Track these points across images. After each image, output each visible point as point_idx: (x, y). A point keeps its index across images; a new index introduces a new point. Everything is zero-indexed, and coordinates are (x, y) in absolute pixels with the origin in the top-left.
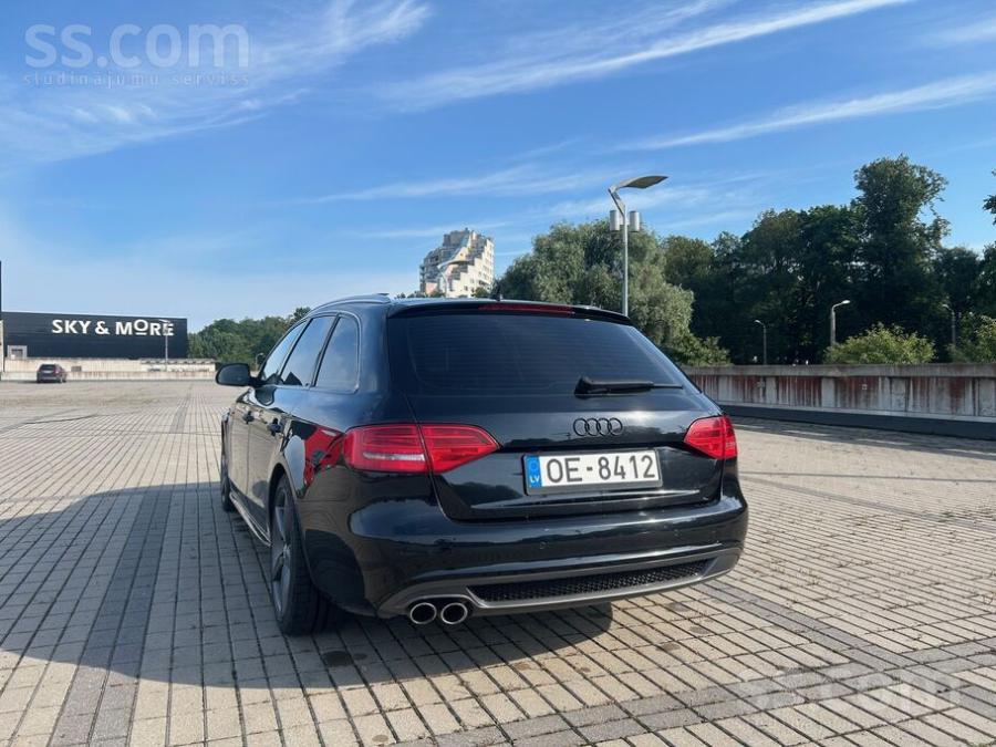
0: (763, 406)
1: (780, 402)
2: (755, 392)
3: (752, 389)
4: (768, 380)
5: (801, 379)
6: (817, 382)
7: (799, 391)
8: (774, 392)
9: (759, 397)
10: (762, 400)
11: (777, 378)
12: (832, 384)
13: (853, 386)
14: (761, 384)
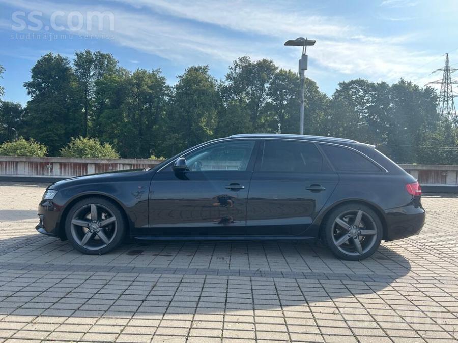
0: (51, 177)
1: (62, 174)
2: (45, 170)
3: (43, 168)
4: (54, 164)
5: (76, 164)
6: (85, 166)
7: (74, 169)
8: (58, 171)
9: (48, 172)
10: (50, 174)
11: (60, 164)
12: (93, 166)
13: (105, 167)
14: (50, 166)
